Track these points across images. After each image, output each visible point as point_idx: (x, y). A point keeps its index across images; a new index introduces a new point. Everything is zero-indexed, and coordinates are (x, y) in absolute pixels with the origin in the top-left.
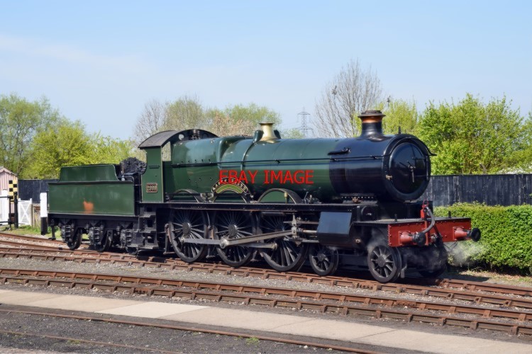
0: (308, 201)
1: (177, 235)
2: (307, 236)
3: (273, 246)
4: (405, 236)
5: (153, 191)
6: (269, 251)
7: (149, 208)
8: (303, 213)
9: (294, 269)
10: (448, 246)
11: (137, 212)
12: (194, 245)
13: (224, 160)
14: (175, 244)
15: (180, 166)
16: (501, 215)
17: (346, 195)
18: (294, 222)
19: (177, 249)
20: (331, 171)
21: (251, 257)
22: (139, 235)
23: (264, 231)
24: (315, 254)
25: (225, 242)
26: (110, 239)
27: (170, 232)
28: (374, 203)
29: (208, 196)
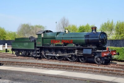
0: (79, 46)
1: (45, 53)
2: (79, 54)
3: (70, 56)
4: (105, 54)
5: (39, 44)
6: (69, 57)
7: (38, 47)
8: (78, 49)
9: (75, 61)
10: (113, 56)
11: (35, 48)
12: (49, 56)
13: (57, 37)
14: (44, 55)
15: (46, 38)
16: (120, 49)
17: (88, 45)
18: (76, 51)
19: (45, 57)
20: (85, 40)
21: (64, 58)
22: (35, 53)
23: (67, 53)
24: (81, 58)
25: (58, 55)
26: (27, 54)
27: (43, 53)
28: (96, 47)
29: (53, 45)
